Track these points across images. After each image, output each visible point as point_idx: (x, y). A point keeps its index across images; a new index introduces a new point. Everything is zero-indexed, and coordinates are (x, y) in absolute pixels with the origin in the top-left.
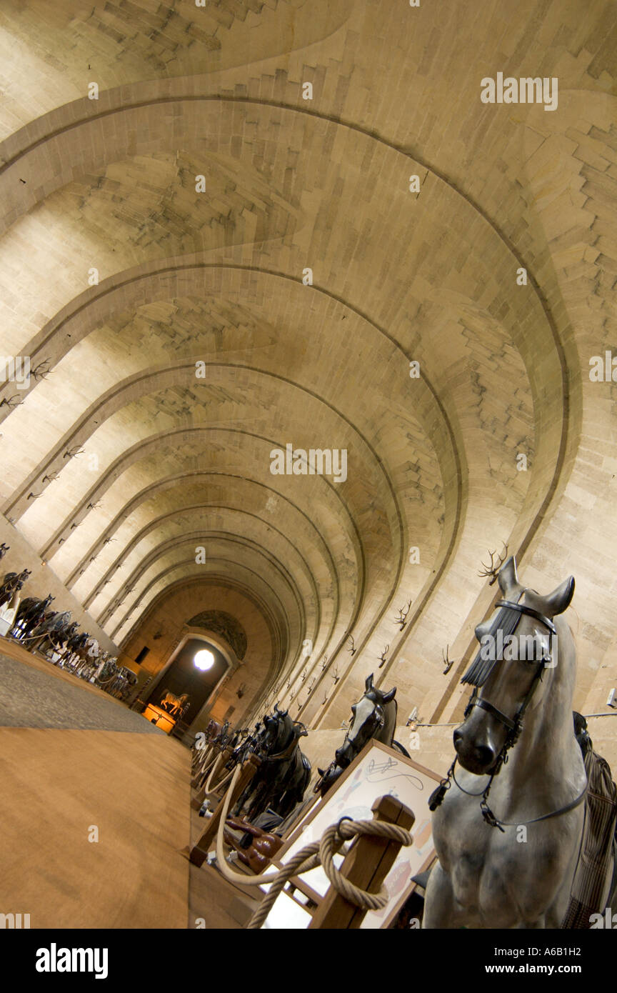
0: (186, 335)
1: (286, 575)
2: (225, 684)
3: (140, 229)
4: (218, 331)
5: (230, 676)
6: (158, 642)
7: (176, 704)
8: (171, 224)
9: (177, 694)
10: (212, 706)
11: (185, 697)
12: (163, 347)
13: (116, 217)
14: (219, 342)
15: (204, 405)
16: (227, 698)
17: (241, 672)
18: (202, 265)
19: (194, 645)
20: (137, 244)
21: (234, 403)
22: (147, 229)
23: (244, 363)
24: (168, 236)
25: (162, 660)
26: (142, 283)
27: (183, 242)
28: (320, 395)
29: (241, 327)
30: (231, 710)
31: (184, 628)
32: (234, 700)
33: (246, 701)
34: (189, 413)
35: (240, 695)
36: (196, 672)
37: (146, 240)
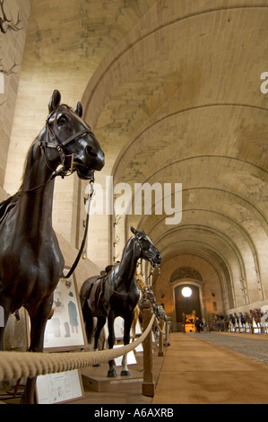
2: (203, 295)
3: (82, 48)
4: (142, 105)
5: (203, 291)
6: (165, 298)
7: (193, 317)
8: (97, 32)
9: (190, 313)
10: (205, 308)
11: (194, 312)
12: (120, 135)
13: (63, 50)
14: (147, 111)
15: (145, 163)
16: (209, 300)
17: (206, 286)
18: (131, 46)
19: (178, 289)
20: (87, 56)
21: (161, 151)
22: (85, 45)
23: (165, 115)
24: (101, 39)
25: (171, 304)
26: (105, 79)
27: (112, 36)
28: (215, 102)
30: (215, 304)
31: (170, 286)
32: (213, 299)
33: (218, 295)
34: (141, 173)
35: (214, 295)
36: (187, 299)
37: (90, 51)
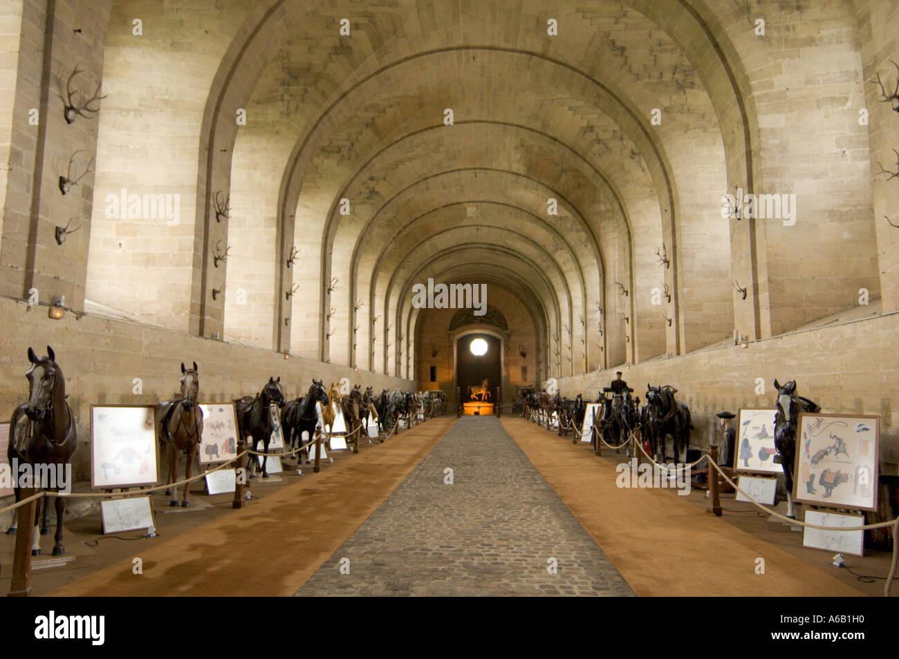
0: (348, 144)
1: (509, 252)
2: (506, 355)
3: (282, 100)
4: (371, 124)
5: (507, 347)
6: (438, 358)
7: (483, 391)
8: (301, 80)
9: (479, 384)
10: (508, 376)
11: (485, 383)
12: (338, 165)
13: (258, 103)
14: (377, 131)
15: (384, 179)
16: (515, 363)
17: (512, 338)
18: (344, 95)
19: (464, 343)
20: (289, 114)
21: (407, 163)
22: (286, 97)
23: (405, 134)
24: (306, 91)
25: (450, 366)
27: (320, 88)
29: (388, 110)
30: (524, 370)
31: (449, 335)
32: (521, 361)
33: (531, 357)
34: (377, 193)
35: (524, 355)
36: (479, 359)
37: (292, 107)
